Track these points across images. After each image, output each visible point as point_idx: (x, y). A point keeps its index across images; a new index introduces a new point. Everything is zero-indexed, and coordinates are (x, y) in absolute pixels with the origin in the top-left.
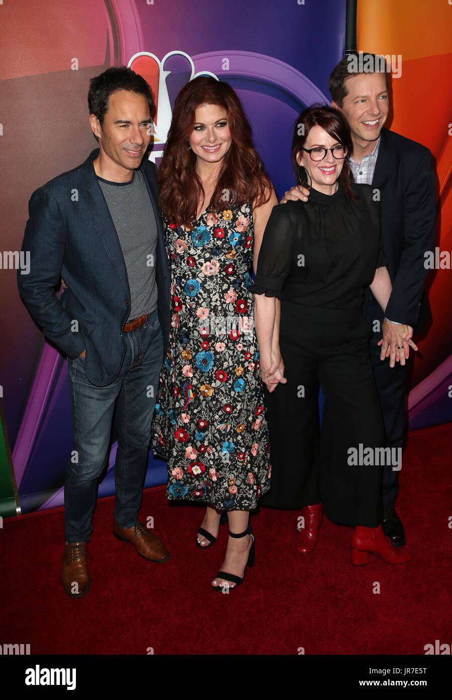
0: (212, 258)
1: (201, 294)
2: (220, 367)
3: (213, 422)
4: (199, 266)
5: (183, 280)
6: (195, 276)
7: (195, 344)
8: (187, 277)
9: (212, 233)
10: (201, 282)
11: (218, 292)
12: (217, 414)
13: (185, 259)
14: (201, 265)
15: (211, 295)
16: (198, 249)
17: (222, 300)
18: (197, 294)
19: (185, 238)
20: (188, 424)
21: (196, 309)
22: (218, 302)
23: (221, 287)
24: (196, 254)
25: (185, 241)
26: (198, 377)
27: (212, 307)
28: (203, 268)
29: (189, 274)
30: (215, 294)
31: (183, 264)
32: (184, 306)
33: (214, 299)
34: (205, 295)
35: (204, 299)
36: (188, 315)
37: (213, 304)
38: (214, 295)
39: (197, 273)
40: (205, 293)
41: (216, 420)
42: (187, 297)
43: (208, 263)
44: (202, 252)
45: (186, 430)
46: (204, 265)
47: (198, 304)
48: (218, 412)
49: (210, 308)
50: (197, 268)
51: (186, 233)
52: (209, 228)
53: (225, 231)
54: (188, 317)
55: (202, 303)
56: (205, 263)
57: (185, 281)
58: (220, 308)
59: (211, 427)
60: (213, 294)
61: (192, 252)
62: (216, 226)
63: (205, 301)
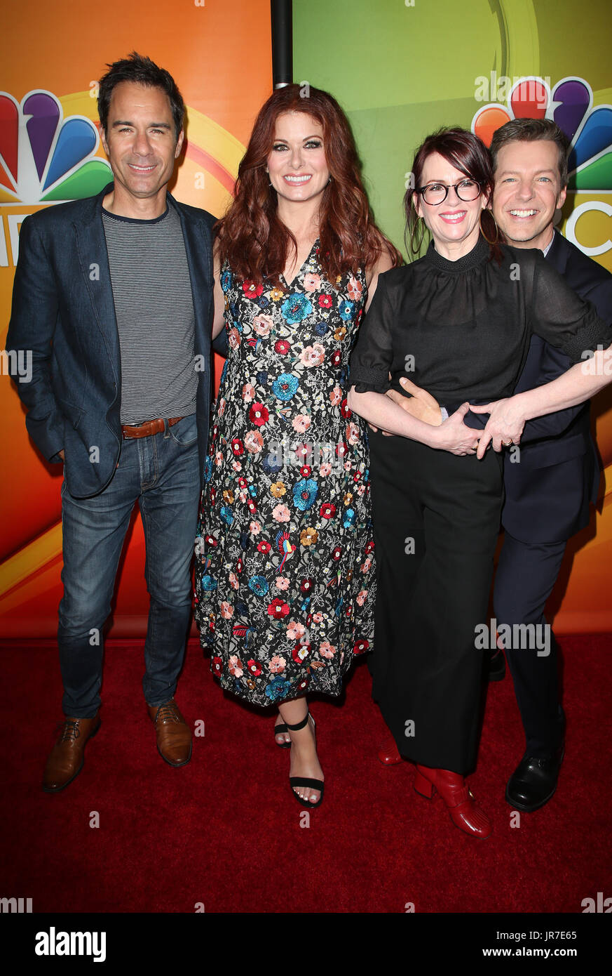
0: (314, 341)
1: (299, 395)
2: (326, 499)
3: (321, 579)
4: (295, 353)
5: (270, 377)
6: (289, 368)
7: (289, 472)
8: (277, 371)
9: (314, 301)
10: (299, 377)
11: (323, 391)
12: (327, 567)
13: (273, 343)
14: (299, 351)
15: (314, 395)
16: (293, 328)
17: (328, 402)
18: (294, 395)
19: (271, 312)
20: (288, 592)
21: (292, 417)
22: (323, 405)
23: (326, 382)
24: (289, 336)
25: (272, 317)
26: (297, 520)
27: (315, 413)
28: (301, 356)
29: (279, 368)
30: (318, 394)
31: (269, 352)
32: (271, 417)
33: (317, 402)
34: (305, 396)
35: (304, 402)
36: (279, 429)
37: (316, 408)
38: (317, 396)
39: (293, 364)
40: (305, 392)
41: (326, 575)
42: (279, 402)
43: (309, 348)
44: (299, 332)
45: (284, 601)
46: (304, 351)
47: (295, 410)
48: (328, 564)
49: (312, 414)
50: (293, 355)
51: (273, 304)
52: (309, 294)
53: (333, 298)
54: (280, 431)
55: (300, 408)
56: (305, 347)
57: (274, 378)
58: (324, 414)
59: (319, 586)
60: (316, 393)
61: (283, 332)
62: (319, 292)
63: (305, 405)
